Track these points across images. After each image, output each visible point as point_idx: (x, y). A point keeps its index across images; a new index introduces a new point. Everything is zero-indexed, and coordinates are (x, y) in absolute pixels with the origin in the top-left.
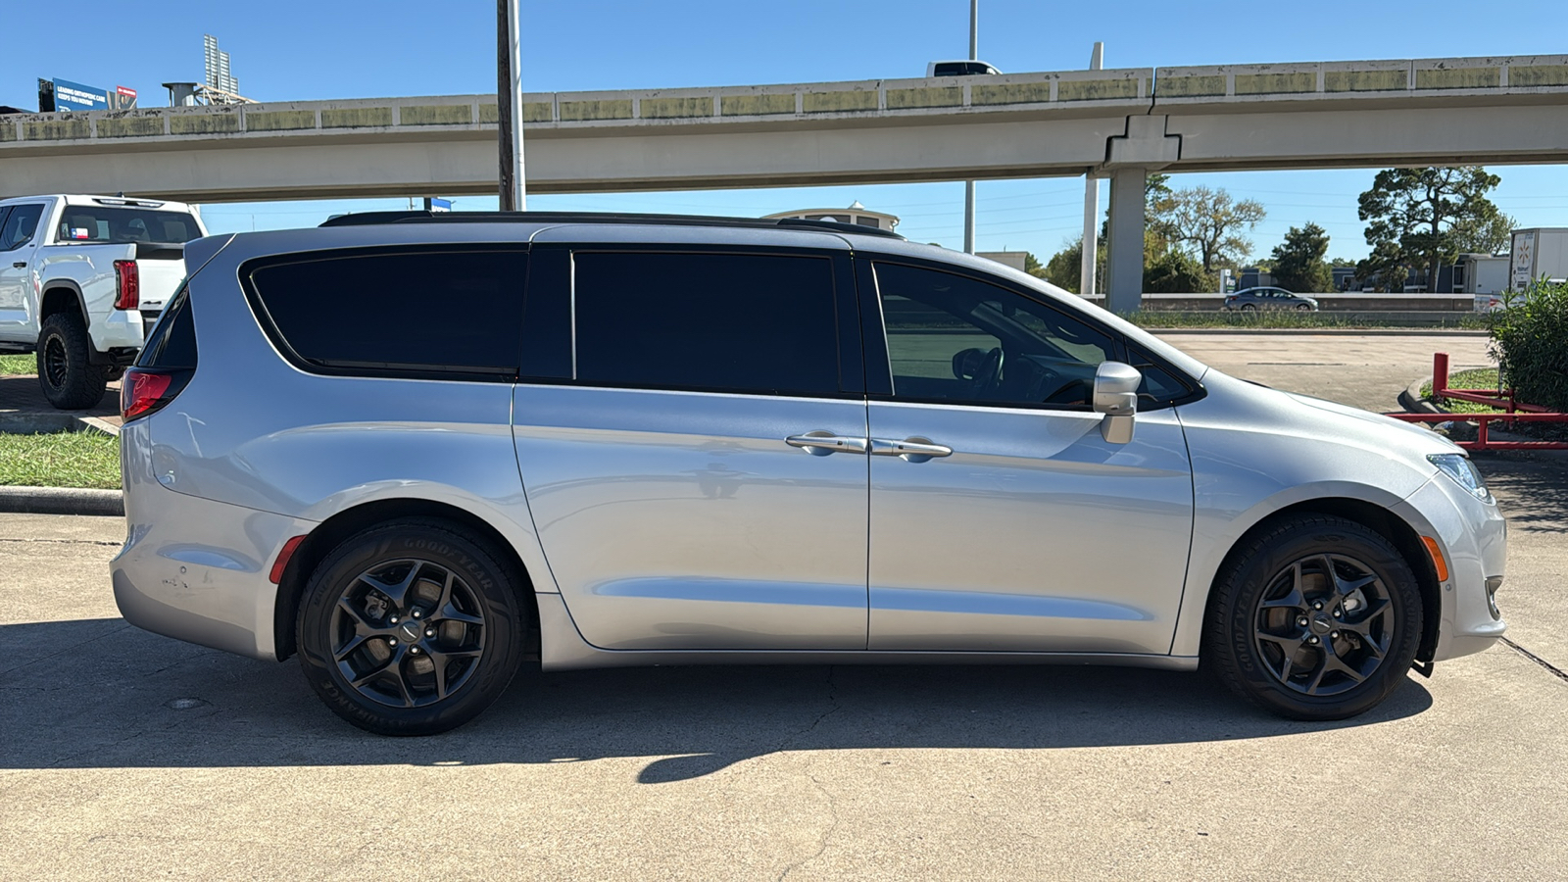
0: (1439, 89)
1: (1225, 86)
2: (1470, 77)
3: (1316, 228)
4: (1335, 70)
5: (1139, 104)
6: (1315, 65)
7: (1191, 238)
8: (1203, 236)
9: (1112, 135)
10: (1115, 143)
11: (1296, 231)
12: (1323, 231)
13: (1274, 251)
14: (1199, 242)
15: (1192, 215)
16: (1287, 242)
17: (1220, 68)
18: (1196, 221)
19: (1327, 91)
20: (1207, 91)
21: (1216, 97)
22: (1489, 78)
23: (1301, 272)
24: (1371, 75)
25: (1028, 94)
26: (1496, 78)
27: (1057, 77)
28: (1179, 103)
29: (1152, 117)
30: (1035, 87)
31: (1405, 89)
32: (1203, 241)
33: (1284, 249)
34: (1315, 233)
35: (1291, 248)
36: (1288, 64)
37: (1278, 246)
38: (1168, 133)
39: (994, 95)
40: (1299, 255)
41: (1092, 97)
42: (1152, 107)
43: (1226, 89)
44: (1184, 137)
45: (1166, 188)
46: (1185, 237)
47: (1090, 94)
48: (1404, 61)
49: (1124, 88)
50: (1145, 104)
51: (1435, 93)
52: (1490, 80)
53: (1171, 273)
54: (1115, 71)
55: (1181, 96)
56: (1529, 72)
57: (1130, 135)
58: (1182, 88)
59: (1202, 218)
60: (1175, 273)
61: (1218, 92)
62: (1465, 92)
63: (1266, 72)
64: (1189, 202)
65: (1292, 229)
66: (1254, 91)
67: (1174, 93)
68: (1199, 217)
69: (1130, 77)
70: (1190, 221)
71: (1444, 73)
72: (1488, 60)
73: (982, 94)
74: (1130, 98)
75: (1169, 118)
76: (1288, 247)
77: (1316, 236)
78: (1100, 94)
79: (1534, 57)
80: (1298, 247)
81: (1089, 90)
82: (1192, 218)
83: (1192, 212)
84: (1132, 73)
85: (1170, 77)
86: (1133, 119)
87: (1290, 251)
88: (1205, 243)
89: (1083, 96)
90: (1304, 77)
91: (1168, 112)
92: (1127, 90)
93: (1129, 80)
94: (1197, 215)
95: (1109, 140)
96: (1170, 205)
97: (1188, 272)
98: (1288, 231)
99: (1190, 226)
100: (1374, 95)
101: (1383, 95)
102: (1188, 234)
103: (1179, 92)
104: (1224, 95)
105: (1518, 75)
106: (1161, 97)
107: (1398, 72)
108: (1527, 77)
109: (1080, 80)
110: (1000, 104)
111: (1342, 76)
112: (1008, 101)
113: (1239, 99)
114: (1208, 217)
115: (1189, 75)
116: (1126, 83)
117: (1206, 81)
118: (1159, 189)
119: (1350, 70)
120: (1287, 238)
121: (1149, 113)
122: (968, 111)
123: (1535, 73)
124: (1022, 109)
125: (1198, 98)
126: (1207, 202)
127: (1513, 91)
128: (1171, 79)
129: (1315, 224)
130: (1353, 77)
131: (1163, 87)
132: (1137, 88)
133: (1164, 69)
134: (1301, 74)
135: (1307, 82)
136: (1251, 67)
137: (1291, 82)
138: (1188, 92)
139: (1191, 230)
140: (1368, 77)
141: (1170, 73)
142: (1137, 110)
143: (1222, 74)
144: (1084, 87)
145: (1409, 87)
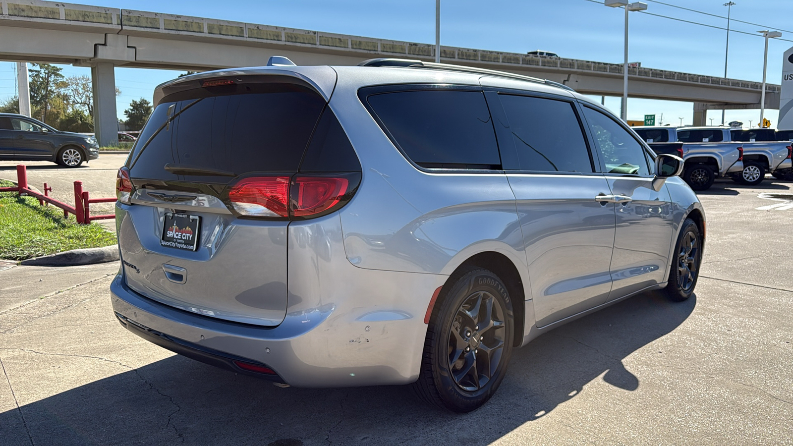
0: (258, 38)
1: (159, 23)
2: (270, 35)
3: (145, 101)
4: (212, 23)
5: (114, 27)
6: (203, 19)
7: (82, 103)
8: (88, 103)
9: (97, 43)
10: (100, 47)
11: (136, 102)
12: (149, 103)
13: (125, 112)
14: (86, 106)
15: (81, 91)
16: (132, 108)
17: (156, 14)
18: (83, 94)
19: (209, 33)
20: (150, 26)
21: (155, 29)
22: (277, 36)
23: (141, 123)
24: (229, 28)
25: (46, 13)
26: (280, 36)
27: (64, 6)
28: (136, 30)
29: (119, 36)
30: (50, 9)
31: (244, 37)
32: (88, 105)
33: (130, 111)
34: (145, 104)
35: (134, 111)
36: (190, 17)
37: (127, 110)
38: (129, 45)
39: (23, 10)
40: (138, 114)
41: (86, 20)
42: (121, 30)
43: (159, 25)
44: (137, 48)
45: (61, 75)
46: (78, 103)
47: (84, 18)
48: (242, 23)
49: (104, 17)
50: (117, 28)
51: (256, 40)
52: (277, 37)
53: (78, 122)
54: (98, 7)
55: (136, 26)
56: (293, 36)
57: (108, 44)
58: (136, 22)
59: (86, 93)
60: (80, 122)
61: (155, 27)
62: (269, 42)
63: (179, 19)
64: (78, 83)
65: (133, 101)
66: (174, 28)
67: (133, 24)
68: (85, 92)
69: (107, 12)
70: (80, 94)
71: (259, 31)
72: (277, 28)
73: (16, 9)
74: (109, 24)
75: (129, 37)
76: (132, 110)
77: (146, 105)
78: (90, 19)
79: (294, 29)
80: (137, 110)
81: (83, 16)
82: (81, 92)
83: (80, 89)
84: (108, 10)
85: (129, 15)
86: (109, 36)
87: (133, 112)
88: (90, 106)
89: (81, 19)
90: (198, 24)
91: (129, 34)
92: (106, 19)
93: (107, 14)
94: (83, 91)
95: (96, 45)
96: (65, 85)
97: (87, 121)
98: (132, 102)
99: (80, 97)
100: (230, 38)
101: (235, 38)
102: (79, 100)
103: (135, 24)
104: (159, 28)
105: (288, 36)
106: (126, 25)
107: (240, 28)
108: (292, 38)
109: (78, 10)
110: (28, 17)
111: (215, 27)
112: (33, 16)
113: (167, 32)
114: (90, 92)
115: (140, 16)
116: (105, 15)
117: (149, 20)
118: (57, 75)
119: (219, 24)
120: (131, 106)
121: (118, 34)
122: (7, 18)
123: (295, 37)
124: (43, 22)
125: (146, 28)
126: (88, 84)
127: (287, 43)
128: (130, 16)
129: (145, 99)
130: (220, 27)
131: (127, 20)
132: (112, 19)
133: (126, 11)
134: (196, 23)
135: (200, 27)
136: (172, 15)
137: (192, 26)
138: (140, 25)
139: (81, 99)
140: (227, 29)
141: (130, 13)
142: (112, 31)
143: (157, 17)
144: (80, 14)
145: (245, 35)
